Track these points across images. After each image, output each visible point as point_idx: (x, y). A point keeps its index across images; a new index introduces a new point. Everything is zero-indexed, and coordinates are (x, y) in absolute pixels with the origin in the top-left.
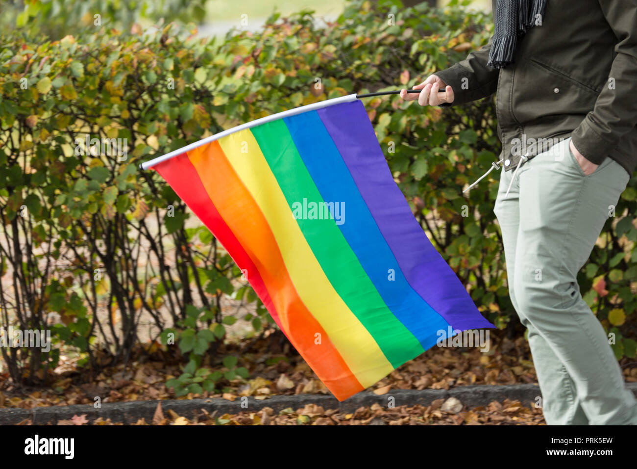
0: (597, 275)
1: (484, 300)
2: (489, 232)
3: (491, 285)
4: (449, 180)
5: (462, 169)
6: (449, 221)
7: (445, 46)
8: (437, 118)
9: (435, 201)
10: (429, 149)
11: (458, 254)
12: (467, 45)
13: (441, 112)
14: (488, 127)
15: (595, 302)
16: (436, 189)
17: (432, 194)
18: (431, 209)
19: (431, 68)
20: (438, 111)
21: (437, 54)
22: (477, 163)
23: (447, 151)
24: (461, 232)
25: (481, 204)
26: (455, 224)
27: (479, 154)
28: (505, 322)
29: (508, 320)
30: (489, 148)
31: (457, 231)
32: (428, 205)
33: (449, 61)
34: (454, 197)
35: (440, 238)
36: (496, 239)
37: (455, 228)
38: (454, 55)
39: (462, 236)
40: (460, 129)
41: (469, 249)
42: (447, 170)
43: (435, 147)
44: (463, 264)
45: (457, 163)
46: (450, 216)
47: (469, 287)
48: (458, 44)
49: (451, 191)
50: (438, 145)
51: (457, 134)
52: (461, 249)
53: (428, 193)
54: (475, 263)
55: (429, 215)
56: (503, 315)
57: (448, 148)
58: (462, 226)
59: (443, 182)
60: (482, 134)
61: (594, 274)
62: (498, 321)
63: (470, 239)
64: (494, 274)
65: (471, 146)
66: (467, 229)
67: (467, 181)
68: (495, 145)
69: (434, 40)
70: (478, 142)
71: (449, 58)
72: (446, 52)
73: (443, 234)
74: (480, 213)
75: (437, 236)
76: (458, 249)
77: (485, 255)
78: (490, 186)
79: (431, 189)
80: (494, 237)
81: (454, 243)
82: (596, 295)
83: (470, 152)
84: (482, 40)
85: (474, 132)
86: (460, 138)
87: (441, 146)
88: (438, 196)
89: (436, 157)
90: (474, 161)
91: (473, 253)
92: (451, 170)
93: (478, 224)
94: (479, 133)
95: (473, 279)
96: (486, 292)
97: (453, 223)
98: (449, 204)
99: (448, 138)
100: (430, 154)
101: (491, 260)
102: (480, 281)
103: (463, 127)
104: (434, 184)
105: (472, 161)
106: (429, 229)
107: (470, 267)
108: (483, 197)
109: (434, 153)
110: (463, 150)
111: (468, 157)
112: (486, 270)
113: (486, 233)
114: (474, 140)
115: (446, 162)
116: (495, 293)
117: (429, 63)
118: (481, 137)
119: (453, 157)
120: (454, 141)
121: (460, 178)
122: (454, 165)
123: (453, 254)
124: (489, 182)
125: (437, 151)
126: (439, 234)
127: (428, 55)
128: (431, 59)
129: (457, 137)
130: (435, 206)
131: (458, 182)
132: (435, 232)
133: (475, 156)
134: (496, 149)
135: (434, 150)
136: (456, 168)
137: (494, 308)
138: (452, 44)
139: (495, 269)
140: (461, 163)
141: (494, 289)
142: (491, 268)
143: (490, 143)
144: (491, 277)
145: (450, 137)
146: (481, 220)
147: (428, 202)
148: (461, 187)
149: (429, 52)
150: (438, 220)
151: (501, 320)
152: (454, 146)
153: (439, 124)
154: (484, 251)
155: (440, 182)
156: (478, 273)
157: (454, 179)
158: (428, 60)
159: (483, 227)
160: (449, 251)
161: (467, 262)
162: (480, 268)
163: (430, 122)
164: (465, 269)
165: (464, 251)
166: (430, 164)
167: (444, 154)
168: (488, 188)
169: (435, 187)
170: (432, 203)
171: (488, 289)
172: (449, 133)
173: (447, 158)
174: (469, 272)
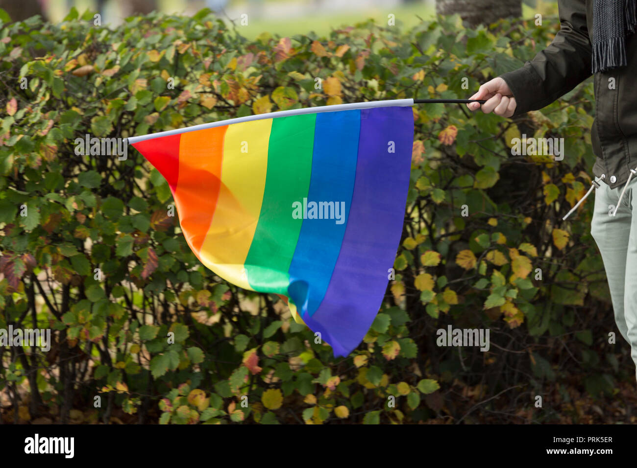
0: (248, 349)
1: (109, 379)
2: (116, 296)
3: (118, 361)
4: (68, 233)
5: (82, 219)
6: (66, 283)
7: (62, 69)
8: (52, 156)
9: (50, 258)
10: (41, 195)
11: (77, 323)
12: (89, 68)
13: (57, 149)
14: (114, 168)
15: (246, 381)
16: (50, 244)
17: (46, 250)
18: (43, 268)
19: (44, 95)
20: (52, 148)
21: (52, 79)
22: (100, 212)
23: (65, 197)
24: (82, 296)
25: (106, 261)
26: (74, 287)
27: (104, 201)
28: (135, 406)
29: (139, 403)
30: (115, 193)
31: (77, 295)
32: (41, 264)
33: (66, 86)
34: (72, 253)
35: (56, 304)
36: (124, 305)
37: (74, 291)
38: (73, 80)
39: (83, 301)
40: (80, 170)
41: (91, 317)
42: (64, 221)
43: (49, 192)
44: (83, 335)
45: (76, 212)
46: (68, 277)
47: (91, 363)
48: (78, 66)
49: (69, 246)
50: (53, 191)
51: (76, 176)
52: (81, 316)
53: (41, 248)
54: (98, 333)
55: (41, 275)
56: (132, 397)
57: (65, 194)
58: (82, 289)
59: (60, 235)
60: (108, 176)
61: (245, 347)
62: (126, 403)
63: (92, 304)
64: (122, 347)
65: (94, 191)
66: (88, 293)
67: (89, 234)
68: (124, 190)
69: (47, 61)
70: (102, 186)
71: (66, 83)
72: (63, 76)
73: (59, 298)
74: (105, 273)
75: (52, 302)
76: (77, 317)
77: (111, 324)
78: (117, 239)
79: (45, 244)
80: (122, 302)
81: (73, 309)
82: (246, 372)
83: (92, 199)
84: (107, 62)
85: (97, 174)
86: (80, 181)
87: (57, 191)
88: (53, 251)
89: (50, 204)
90: (97, 211)
91: (95, 322)
92: (69, 220)
93: (102, 286)
94: (103, 175)
95: (95, 353)
96: (112, 369)
97: (71, 286)
98: (67, 262)
99: (65, 182)
100: (43, 200)
101: (118, 331)
102: (105, 356)
103: (83, 167)
104: (47, 237)
105: (94, 209)
106: (42, 293)
107: (92, 339)
108: (108, 253)
109: (48, 200)
110: (84, 195)
111: (89, 205)
112: (112, 341)
113: (112, 297)
114: (98, 184)
115: (63, 211)
116: (123, 371)
117: (42, 90)
118: (106, 180)
119: (72, 204)
120: (72, 185)
121: (81, 231)
122: (72, 214)
123: (71, 323)
124: (117, 235)
125: (52, 197)
126: (54, 298)
127: (41, 80)
128: (44, 86)
129: (76, 180)
130: (48, 266)
131: (77, 235)
132: (50, 297)
133: (99, 204)
134: (124, 196)
135: (48, 196)
136: (75, 218)
137: (122, 388)
138: (70, 66)
139: (122, 341)
140: (82, 212)
141: (122, 365)
142: (118, 340)
143: (116, 187)
144: (119, 350)
145: (69, 180)
146: (106, 281)
147: (41, 259)
148: (82, 241)
149: (42, 77)
150: (53, 281)
151: (130, 402)
152: (73, 191)
153: (54, 164)
154: (110, 319)
155: (56, 235)
156: (102, 347)
157: (72, 232)
158: (40, 85)
159: (109, 290)
160: (66, 319)
161: (88, 333)
162: (105, 340)
163: (43, 161)
164: (87, 341)
165: (84, 319)
166: (42, 213)
167: (60, 201)
168: (115, 242)
169: (50, 241)
170: (45, 261)
171: (114, 366)
172: (67, 175)
173: (64, 206)
174: (91, 344)
